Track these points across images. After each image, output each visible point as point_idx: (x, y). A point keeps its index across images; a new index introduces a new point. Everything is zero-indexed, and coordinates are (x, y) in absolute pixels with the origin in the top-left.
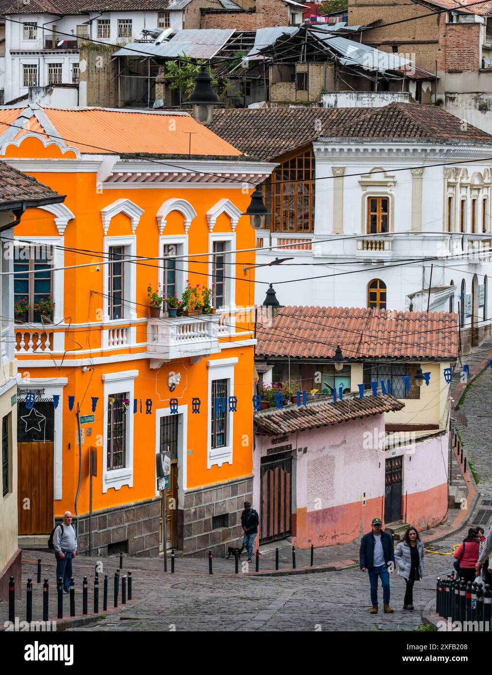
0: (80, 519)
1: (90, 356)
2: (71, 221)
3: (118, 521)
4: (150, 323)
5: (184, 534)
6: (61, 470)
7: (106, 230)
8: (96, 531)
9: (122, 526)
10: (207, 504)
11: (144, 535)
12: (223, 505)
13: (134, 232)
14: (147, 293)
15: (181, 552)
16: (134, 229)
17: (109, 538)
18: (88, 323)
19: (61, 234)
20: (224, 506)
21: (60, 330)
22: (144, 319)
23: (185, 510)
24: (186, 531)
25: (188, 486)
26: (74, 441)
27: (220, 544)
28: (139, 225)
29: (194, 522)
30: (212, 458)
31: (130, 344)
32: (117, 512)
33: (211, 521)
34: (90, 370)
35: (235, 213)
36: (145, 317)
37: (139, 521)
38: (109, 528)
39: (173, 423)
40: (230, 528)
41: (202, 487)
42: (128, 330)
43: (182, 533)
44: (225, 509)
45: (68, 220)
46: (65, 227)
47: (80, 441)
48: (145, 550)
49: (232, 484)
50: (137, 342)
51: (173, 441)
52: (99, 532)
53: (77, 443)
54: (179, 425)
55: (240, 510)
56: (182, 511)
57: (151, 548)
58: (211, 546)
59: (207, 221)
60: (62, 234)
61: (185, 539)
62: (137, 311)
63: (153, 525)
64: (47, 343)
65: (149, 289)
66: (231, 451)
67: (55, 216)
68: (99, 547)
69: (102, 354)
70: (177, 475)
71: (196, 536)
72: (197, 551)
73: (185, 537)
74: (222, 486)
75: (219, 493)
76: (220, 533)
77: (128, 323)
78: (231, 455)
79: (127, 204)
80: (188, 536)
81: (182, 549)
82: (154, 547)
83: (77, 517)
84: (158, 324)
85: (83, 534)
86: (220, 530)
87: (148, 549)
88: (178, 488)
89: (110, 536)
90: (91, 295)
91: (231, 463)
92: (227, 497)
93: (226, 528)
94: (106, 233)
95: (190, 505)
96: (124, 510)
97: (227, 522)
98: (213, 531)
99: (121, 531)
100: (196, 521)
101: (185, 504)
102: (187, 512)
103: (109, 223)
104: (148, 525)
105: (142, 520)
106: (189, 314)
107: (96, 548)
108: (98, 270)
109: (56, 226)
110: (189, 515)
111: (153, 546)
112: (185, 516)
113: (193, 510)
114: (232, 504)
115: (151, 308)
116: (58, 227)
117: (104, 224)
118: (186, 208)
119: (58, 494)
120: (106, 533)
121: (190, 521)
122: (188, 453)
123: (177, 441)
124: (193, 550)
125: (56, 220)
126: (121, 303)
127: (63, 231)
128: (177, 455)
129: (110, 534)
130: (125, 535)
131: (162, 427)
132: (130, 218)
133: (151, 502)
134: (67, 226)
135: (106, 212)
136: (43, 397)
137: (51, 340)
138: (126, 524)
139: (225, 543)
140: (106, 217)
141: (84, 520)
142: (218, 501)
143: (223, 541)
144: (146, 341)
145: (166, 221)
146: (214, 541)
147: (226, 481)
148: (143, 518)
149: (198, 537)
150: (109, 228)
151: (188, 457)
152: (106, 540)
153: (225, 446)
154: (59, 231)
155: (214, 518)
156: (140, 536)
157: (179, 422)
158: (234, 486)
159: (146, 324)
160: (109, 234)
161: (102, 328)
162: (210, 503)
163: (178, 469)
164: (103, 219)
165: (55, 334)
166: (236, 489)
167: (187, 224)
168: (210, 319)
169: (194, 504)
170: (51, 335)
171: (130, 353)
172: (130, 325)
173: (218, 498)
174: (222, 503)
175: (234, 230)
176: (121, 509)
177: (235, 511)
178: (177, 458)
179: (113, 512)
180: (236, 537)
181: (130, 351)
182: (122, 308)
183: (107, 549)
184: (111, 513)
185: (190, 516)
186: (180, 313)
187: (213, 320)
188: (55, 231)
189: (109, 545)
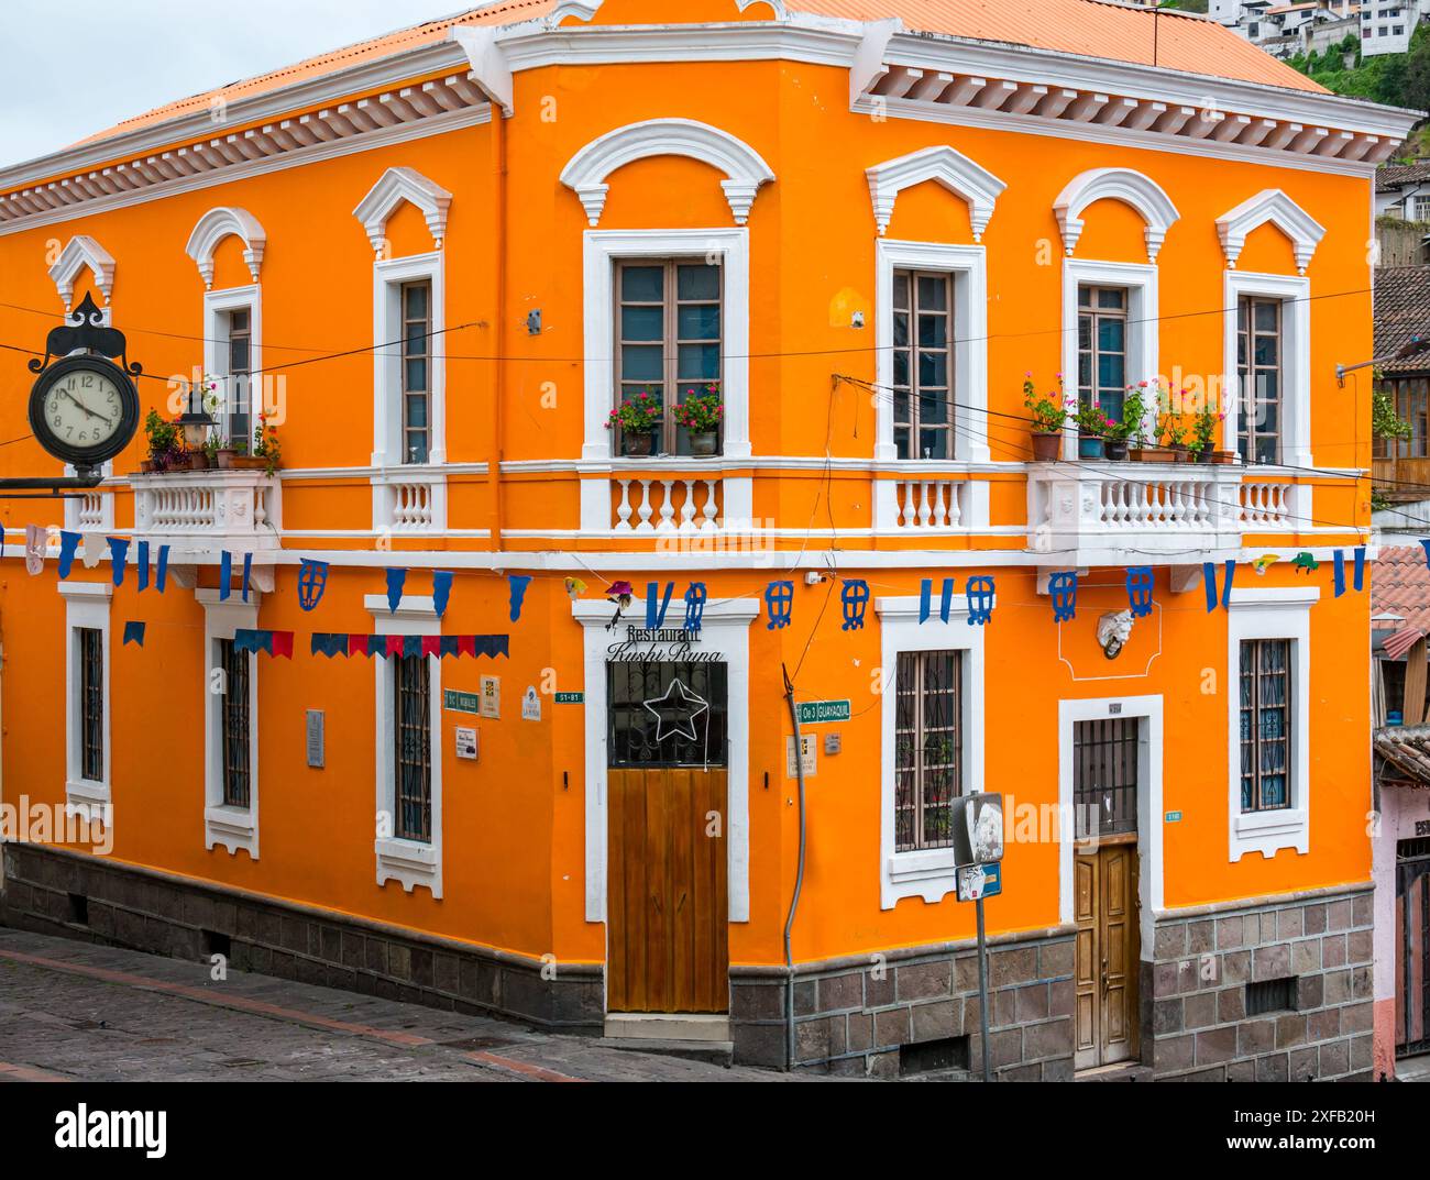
0: (798, 975)
1: (833, 545)
2: (766, 185)
3: (934, 983)
4: (1033, 478)
5: (1156, 1024)
6: (747, 844)
7: (884, 222)
8: (857, 1008)
9: (949, 997)
10: (1229, 951)
11: (1020, 1024)
12: (1280, 954)
13: (978, 238)
14: (1023, 397)
15: (1149, 1069)
16: (979, 229)
17: (902, 1028)
18: (824, 459)
19: (738, 221)
20: (1284, 957)
21: (738, 473)
22: (1015, 466)
23: (1157, 962)
24: (1161, 1017)
25: (1168, 900)
26: (779, 768)
27: (1273, 1053)
28: (992, 220)
29: (1188, 994)
30: (1241, 835)
31: (970, 525)
32: (928, 960)
33: (1243, 995)
34: (824, 580)
35: (1303, 229)
36: (1020, 460)
37: (1003, 987)
38: (901, 1003)
39: (1124, 741)
40: (1302, 1012)
41: (1212, 906)
42: (965, 489)
43: (1150, 1023)
44: (1285, 964)
45: (756, 185)
46: (750, 202)
47: (798, 768)
48: (1025, 1063)
49: (1307, 903)
50: (993, 523)
51: (1124, 787)
52: (867, 1011)
53: (791, 771)
54: (1139, 745)
55: (1333, 969)
56: (1149, 965)
57: (1046, 1058)
58: (1244, 1058)
59: (1219, 240)
60: (743, 221)
61: (1157, 1037)
62: (992, 440)
63: (1052, 999)
64: (710, 507)
65: (1028, 387)
66: (1306, 819)
67: (726, 176)
68: (867, 1052)
69: (873, 544)
70: (1138, 875)
71: (1194, 1031)
72: (1197, 1069)
73: (1160, 1032)
74: (1277, 908)
75: (1265, 925)
76: (1271, 1026)
77: (961, 469)
78: (1305, 831)
79: (948, 158)
80: (1170, 1030)
81: (1151, 1064)
82: (1056, 1056)
83: (789, 969)
84: (1051, 476)
85: (813, 1016)
86: (1272, 1018)
87: (1035, 1061)
88: (1140, 907)
89: (906, 1022)
90: (834, 387)
91: (1303, 848)
92: (1292, 934)
93: (1291, 1013)
94: (882, 230)
95: (1177, 951)
96: (953, 956)
97: (1296, 998)
98: (1247, 1021)
99: (944, 1012)
100: (1196, 993)
101: (1157, 945)
102: (1167, 969)
103: (892, 203)
104: (1037, 997)
105: (1013, 984)
106: (1144, 456)
107: (860, 1054)
108: (859, 324)
109: (726, 200)
110: (1170, 976)
111: (1055, 1052)
112: (1157, 977)
113: (1183, 965)
114: (1309, 953)
115: (1036, 437)
116: (731, 202)
117: (877, 207)
118: (1145, 194)
119: (740, 905)
120: (892, 1015)
121: (1174, 992)
122: (1166, 817)
123: (1135, 786)
124: (1187, 1066)
125: (724, 183)
126: (946, 422)
127: (746, 213)
128: (1135, 822)
129: (907, 1017)
130: (957, 1024)
131: (1078, 749)
132: (964, 202)
133: (1042, 938)
134: (755, 199)
135: (877, 173)
136: (696, 649)
137: (719, 501)
138: (962, 994)
139: (1288, 1050)
140: (879, 185)
141: (816, 978)
142: (1263, 945)
143: (1281, 1044)
144: (1026, 524)
145: (1082, 222)
146: (1252, 1043)
147: (1288, 895)
148: (1018, 979)
149: (1199, 1034)
150: (893, 217)
151: (1167, 828)
152: (893, 1032)
153: (1289, 807)
154: (735, 213)
155: (1251, 987)
156: (1010, 1026)
157: (1141, 738)
158: (1313, 911)
159: (1023, 479)
160: (892, 232)
161: (871, 476)
162: (1240, 949)
163: (1138, 859)
164: (872, 194)
165: (727, 484)
166: (1319, 914)
167: (1152, 238)
168: (1215, 475)
169: (1187, 949)
170: (719, 485)
171: (969, 547)
172: (969, 476)
173: (1264, 936)
174: (1278, 949)
175: (1302, 271)
176: (944, 952)
177: (1318, 972)
178: (1136, 830)
179: (917, 961)
180: (1322, 1037)
181: (969, 542)
182: (949, 433)
183: (896, 1057)
184: (908, 963)
185: (1175, 978)
186: (1114, 450)
187: (1221, 478)
188: (722, 214)
189: (902, 1047)
